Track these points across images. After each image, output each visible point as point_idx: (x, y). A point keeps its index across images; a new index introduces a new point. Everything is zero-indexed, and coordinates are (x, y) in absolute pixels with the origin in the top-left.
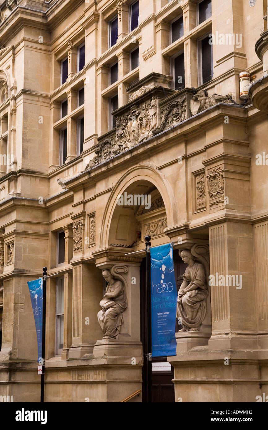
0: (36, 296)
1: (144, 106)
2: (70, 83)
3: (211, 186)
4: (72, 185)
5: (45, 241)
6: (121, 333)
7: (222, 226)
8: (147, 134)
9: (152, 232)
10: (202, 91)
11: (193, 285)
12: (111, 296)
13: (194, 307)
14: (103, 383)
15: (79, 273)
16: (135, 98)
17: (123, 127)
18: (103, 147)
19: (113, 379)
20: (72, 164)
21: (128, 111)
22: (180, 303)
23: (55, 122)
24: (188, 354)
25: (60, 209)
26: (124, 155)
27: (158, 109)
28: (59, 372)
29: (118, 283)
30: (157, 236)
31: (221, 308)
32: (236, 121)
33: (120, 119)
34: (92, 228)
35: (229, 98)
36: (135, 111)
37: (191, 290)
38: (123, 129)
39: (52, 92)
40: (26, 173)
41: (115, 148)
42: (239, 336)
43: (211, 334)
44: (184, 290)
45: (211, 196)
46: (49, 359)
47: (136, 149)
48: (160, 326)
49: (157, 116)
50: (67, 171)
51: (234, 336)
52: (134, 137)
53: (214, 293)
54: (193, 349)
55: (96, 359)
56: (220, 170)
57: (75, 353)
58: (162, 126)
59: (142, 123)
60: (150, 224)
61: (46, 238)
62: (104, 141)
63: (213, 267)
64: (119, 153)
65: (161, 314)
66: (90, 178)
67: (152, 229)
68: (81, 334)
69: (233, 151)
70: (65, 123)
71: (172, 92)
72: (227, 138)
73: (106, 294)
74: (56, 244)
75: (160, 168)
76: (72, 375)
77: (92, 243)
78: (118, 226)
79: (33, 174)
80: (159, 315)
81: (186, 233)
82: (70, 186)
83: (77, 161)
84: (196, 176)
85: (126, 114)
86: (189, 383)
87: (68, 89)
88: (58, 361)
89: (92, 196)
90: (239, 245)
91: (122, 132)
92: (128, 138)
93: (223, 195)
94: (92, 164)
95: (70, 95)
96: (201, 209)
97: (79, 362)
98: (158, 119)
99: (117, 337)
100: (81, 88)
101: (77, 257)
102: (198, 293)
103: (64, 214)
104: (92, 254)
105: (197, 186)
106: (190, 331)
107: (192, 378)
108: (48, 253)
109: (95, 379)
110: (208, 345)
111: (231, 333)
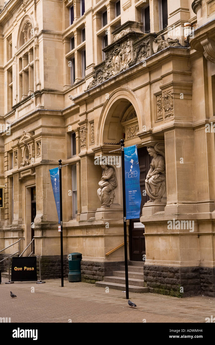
0: (55, 180)
1: (123, 45)
2: (76, 25)
3: (165, 104)
4: (78, 101)
5: (63, 139)
6: (113, 203)
7: (173, 132)
8: (125, 66)
9: (132, 134)
10: (160, 36)
11: (156, 171)
12: (106, 178)
13: (157, 186)
14: (102, 236)
15: (85, 162)
16: (117, 39)
17: (110, 60)
18: (98, 73)
19: (109, 234)
20: (78, 85)
21: (112, 49)
22: (148, 183)
23: (67, 53)
24: (153, 217)
25: (72, 117)
26: (111, 80)
27: (132, 48)
28: (75, 230)
29: (111, 169)
30: (136, 137)
31: (172, 186)
32: (182, 58)
33: (108, 54)
34: (92, 131)
35: (177, 41)
36: (117, 49)
37: (155, 174)
38: (110, 62)
39: (64, 31)
40: (47, 91)
41: (105, 75)
42: (183, 204)
43: (166, 203)
44: (150, 174)
45: (166, 111)
46: (68, 221)
47: (118, 76)
48: (130, 199)
49: (131, 53)
50: (75, 89)
51: (180, 204)
52: (117, 68)
53: (168, 176)
54: (156, 214)
55: (97, 221)
56: (171, 93)
57: (84, 217)
58: (135, 60)
59: (122, 57)
60: (130, 128)
61: (64, 137)
62: (98, 69)
63: (167, 159)
64: (108, 79)
65: (131, 191)
66: (89, 96)
67: (132, 131)
68: (87, 204)
69: (179, 79)
70: (73, 54)
71: (142, 35)
72: (175, 70)
73: (103, 177)
74: (71, 142)
75: (134, 91)
76: (83, 232)
77: (93, 142)
78: (109, 129)
79: (52, 92)
80: (130, 192)
81: (151, 136)
82: (77, 102)
83: (82, 82)
84: (156, 96)
85: (112, 51)
86: (153, 236)
87: (74, 29)
88: (74, 223)
89: (92, 109)
90: (184, 144)
91: (109, 64)
92: (113, 68)
93: (172, 110)
94: (91, 85)
95: (76, 33)
96: (160, 120)
97: (86, 223)
98: (132, 55)
99: (111, 206)
100: (83, 29)
101: (83, 151)
102: (159, 176)
103: (75, 120)
104: (92, 150)
105: (157, 103)
106: (154, 202)
107: (155, 232)
108: (65, 148)
109: (97, 234)
110: (164, 211)
111: (178, 202)
